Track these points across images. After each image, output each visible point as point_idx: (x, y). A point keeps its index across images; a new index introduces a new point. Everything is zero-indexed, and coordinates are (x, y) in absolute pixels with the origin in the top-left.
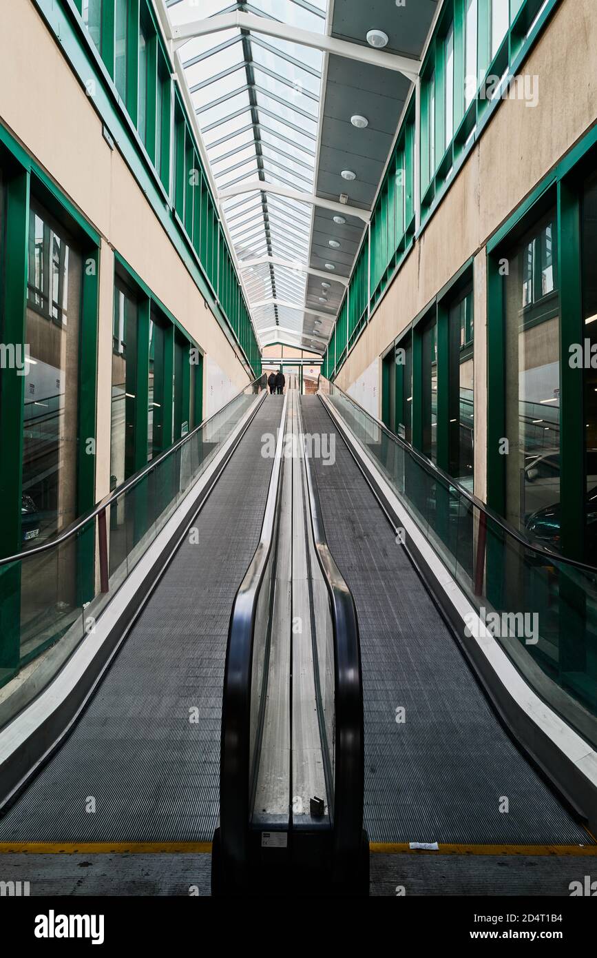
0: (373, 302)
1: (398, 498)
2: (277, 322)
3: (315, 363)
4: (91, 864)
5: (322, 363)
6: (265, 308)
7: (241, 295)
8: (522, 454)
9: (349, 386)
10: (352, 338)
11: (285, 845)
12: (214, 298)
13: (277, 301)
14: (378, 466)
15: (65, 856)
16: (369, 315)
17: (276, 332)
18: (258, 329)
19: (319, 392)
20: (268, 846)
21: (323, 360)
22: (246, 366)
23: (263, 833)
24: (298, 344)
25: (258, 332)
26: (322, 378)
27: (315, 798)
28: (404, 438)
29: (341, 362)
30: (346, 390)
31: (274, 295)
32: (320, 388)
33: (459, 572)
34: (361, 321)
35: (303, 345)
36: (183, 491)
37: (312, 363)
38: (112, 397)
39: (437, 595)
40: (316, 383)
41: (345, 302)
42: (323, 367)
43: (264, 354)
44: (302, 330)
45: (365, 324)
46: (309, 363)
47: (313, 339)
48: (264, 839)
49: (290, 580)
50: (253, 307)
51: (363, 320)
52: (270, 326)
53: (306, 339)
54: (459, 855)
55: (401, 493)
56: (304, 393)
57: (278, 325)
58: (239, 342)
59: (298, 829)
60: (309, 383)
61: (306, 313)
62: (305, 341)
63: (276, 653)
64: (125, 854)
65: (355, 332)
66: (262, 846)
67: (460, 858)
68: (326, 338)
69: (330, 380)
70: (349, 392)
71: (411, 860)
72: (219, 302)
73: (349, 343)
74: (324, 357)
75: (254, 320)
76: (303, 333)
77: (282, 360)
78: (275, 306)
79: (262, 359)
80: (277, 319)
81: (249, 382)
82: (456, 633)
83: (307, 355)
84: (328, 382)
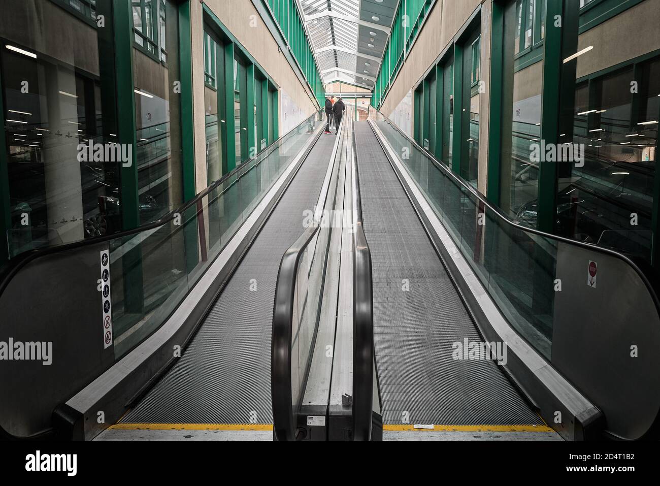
0: (408, 45)
1: (423, 195)
2: (337, 64)
3: (366, 96)
4: (193, 436)
5: (371, 96)
6: (327, 54)
7: (307, 42)
8: (514, 159)
9: (390, 113)
10: (393, 75)
11: (324, 424)
12: (286, 44)
13: (336, 48)
14: (409, 171)
15: (175, 431)
16: (405, 56)
17: (336, 72)
18: (322, 70)
19: (369, 119)
20: (312, 424)
21: (372, 94)
22: (313, 99)
23: (308, 417)
24: (352, 81)
25: (323, 72)
26: (371, 108)
27: (346, 394)
28: (428, 149)
29: (384, 96)
30: (388, 116)
31: (334, 43)
32: (370, 115)
33: (463, 245)
34: (400, 61)
35: (356, 82)
36: (264, 191)
37: (364, 97)
38: (206, 124)
39: (447, 263)
40: (367, 112)
41: (387, 47)
42: (372, 99)
43: (327, 90)
44: (355, 70)
45: (402, 64)
46: (361, 96)
47: (365, 77)
48: (309, 421)
49: (340, 252)
50: (317, 52)
51: (400, 60)
52: (331, 68)
53: (360, 78)
54: (448, 431)
55: (425, 190)
56: (358, 120)
57: (337, 66)
58: (307, 80)
59: (333, 414)
60: (362, 112)
61: (358, 57)
62: (358, 79)
63: (327, 302)
64: (216, 431)
65: (395, 71)
66: (308, 424)
67: (448, 433)
68: (374, 76)
69: (377, 109)
70: (391, 117)
71: (413, 435)
72: (290, 47)
73: (391, 80)
74: (373, 92)
75: (319, 63)
76: (357, 72)
77: (341, 94)
78: (335, 52)
79: (326, 94)
80: (336, 62)
81: (315, 111)
82: (459, 289)
83: (360, 90)
84: (376, 110)
